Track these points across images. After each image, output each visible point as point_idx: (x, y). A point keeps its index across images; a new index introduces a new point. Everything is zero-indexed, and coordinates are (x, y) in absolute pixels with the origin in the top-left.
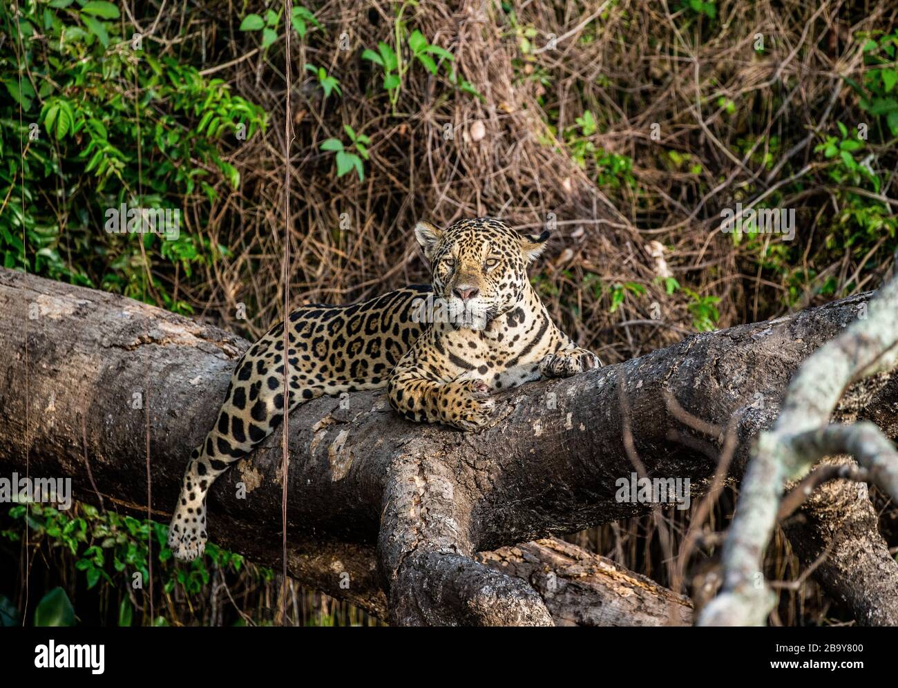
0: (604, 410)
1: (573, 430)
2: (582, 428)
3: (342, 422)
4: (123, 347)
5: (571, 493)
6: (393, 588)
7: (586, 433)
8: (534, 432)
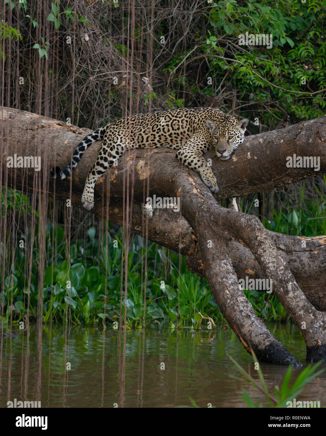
0: (266, 151)
1: (251, 159)
2: (256, 158)
3: (139, 157)
4: (32, 129)
5: (247, 182)
6: (197, 219)
7: (257, 160)
8: (233, 160)
